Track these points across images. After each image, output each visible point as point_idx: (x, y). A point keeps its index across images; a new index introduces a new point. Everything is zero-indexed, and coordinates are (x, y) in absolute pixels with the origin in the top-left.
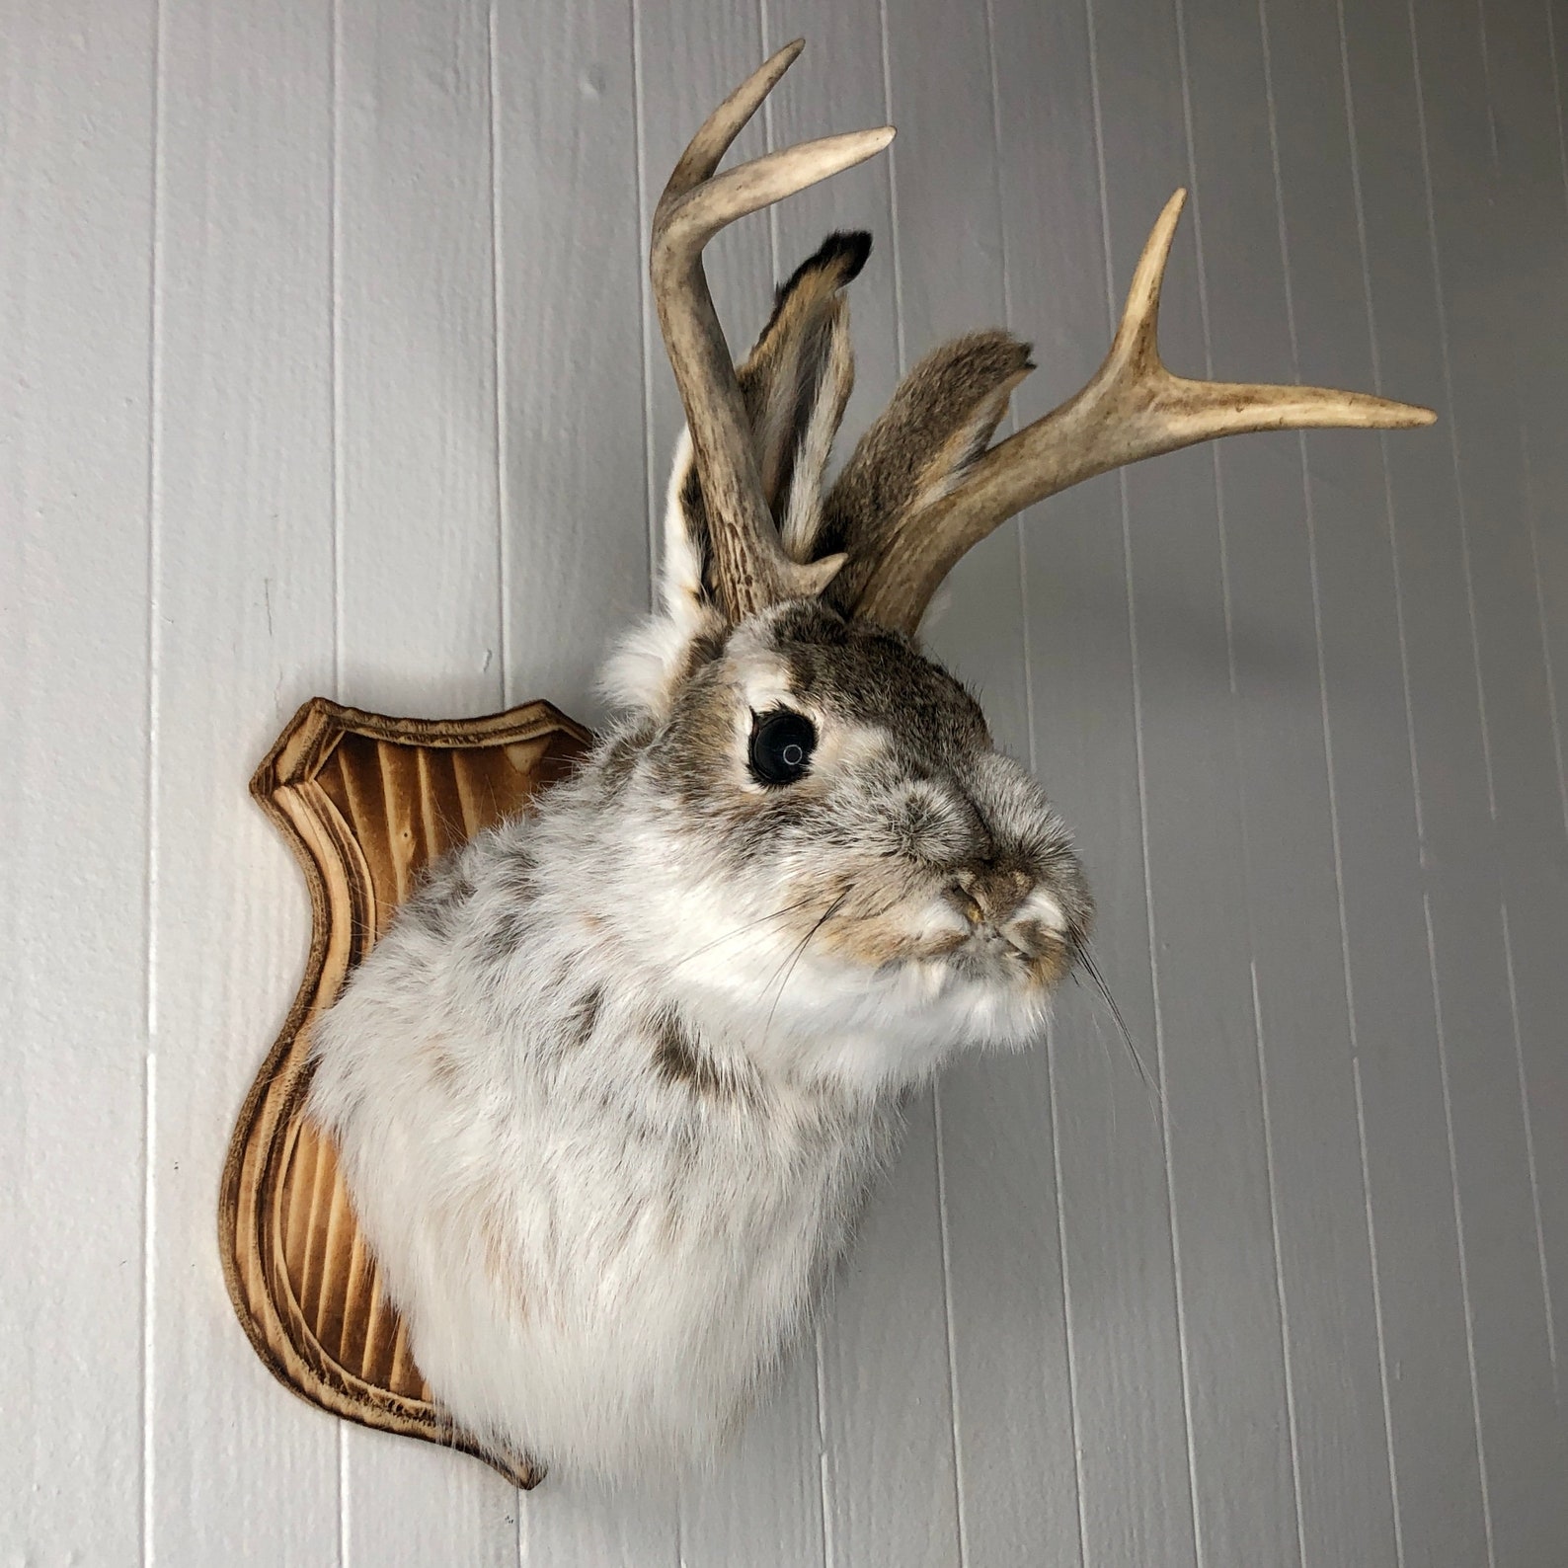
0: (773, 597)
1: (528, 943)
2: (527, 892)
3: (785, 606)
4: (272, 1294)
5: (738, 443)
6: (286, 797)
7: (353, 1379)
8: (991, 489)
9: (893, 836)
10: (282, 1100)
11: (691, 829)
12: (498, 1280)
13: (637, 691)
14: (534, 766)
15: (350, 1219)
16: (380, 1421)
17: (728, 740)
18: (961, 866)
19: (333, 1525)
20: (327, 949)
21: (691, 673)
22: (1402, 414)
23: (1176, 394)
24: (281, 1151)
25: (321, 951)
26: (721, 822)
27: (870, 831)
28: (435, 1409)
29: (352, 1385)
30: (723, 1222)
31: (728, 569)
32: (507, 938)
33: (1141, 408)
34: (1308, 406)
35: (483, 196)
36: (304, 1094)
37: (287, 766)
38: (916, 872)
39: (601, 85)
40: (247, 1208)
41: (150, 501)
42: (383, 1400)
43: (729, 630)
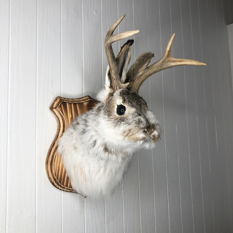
0: (120, 88)
1: (86, 133)
2: (87, 126)
3: (121, 89)
4: (52, 176)
5: (116, 68)
6: (54, 110)
7: (63, 186)
8: (148, 72)
9: (136, 124)
10: (54, 150)
11: (109, 121)
12: (82, 176)
13: (101, 99)
14: (87, 105)
15: (63, 166)
16: (67, 191)
17: (114, 108)
18: (145, 128)
19: (61, 204)
20: (60, 130)
21: (109, 98)
22: (202, 64)
23: (173, 60)
24: (54, 157)
25: (59, 130)
26: (113, 120)
27: (133, 123)
28: (74, 189)
29: (63, 187)
30: (112, 170)
31: (114, 84)
32: (84, 132)
33: (168, 62)
34: (190, 62)
35: (81, 27)
36: (57, 150)
37: (54, 106)
38: (139, 129)
39: (96, 12)
40: (49, 164)
41: (36, 70)
42: (67, 188)
43: (114, 92)
